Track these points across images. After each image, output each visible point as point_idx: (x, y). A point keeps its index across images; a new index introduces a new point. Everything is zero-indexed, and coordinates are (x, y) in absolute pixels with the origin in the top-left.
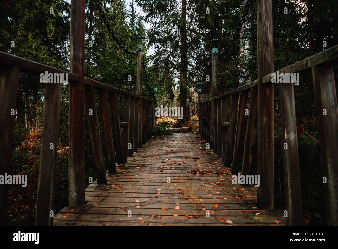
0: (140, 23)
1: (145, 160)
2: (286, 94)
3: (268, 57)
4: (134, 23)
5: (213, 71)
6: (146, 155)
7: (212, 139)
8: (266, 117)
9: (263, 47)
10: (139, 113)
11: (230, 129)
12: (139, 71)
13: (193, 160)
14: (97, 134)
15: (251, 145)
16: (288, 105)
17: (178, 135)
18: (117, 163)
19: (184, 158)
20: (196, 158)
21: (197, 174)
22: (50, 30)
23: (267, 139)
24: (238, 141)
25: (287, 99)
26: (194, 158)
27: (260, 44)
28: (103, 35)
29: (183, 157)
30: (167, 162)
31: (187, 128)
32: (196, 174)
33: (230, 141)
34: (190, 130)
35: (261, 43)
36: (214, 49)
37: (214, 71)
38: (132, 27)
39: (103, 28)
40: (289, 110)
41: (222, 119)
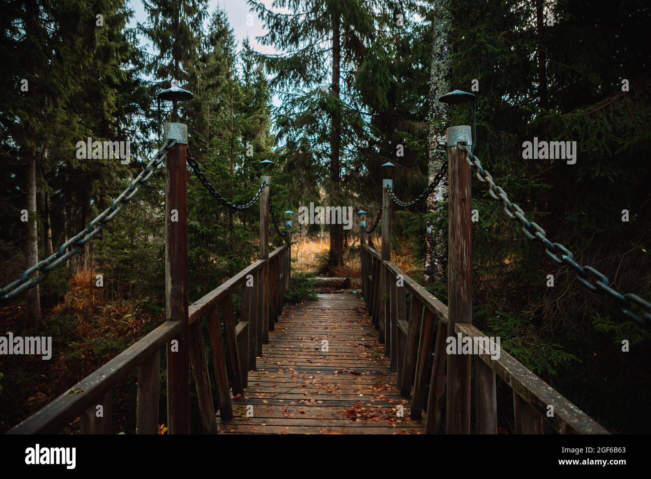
0: (261, 74)
1: (276, 380)
2: (484, 379)
3: (464, 293)
4: (250, 74)
5: (384, 217)
6: (276, 364)
7: (382, 328)
8: (458, 382)
9: (456, 278)
10: (264, 287)
11: (409, 343)
12: (263, 218)
13: (350, 377)
14: (206, 383)
15: (438, 398)
16: (487, 396)
17: (326, 300)
18: (231, 390)
19: (336, 372)
20: (356, 374)
21: (358, 420)
22: (109, 105)
23: (460, 414)
24: (420, 375)
25: (486, 388)
26: (352, 373)
27: (451, 271)
28: (197, 105)
29: (335, 370)
30: (310, 386)
31: (341, 279)
32: (354, 419)
33: (408, 360)
34: (346, 285)
35: (454, 271)
36: (387, 180)
37: (386, 217)
38: (246, 80)
39: (198, 93)
40: (488, 405)
41: (397, 316)
